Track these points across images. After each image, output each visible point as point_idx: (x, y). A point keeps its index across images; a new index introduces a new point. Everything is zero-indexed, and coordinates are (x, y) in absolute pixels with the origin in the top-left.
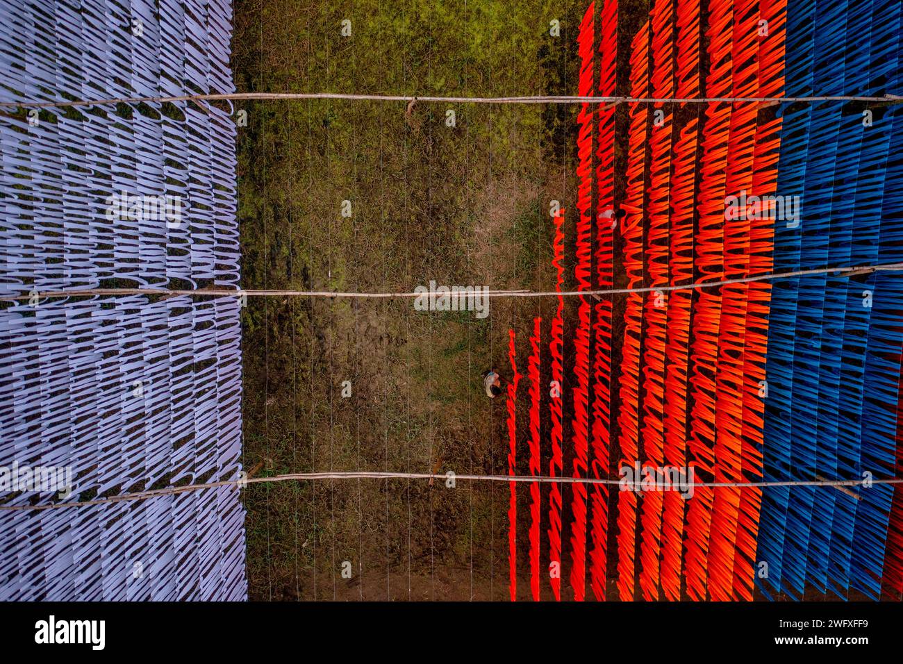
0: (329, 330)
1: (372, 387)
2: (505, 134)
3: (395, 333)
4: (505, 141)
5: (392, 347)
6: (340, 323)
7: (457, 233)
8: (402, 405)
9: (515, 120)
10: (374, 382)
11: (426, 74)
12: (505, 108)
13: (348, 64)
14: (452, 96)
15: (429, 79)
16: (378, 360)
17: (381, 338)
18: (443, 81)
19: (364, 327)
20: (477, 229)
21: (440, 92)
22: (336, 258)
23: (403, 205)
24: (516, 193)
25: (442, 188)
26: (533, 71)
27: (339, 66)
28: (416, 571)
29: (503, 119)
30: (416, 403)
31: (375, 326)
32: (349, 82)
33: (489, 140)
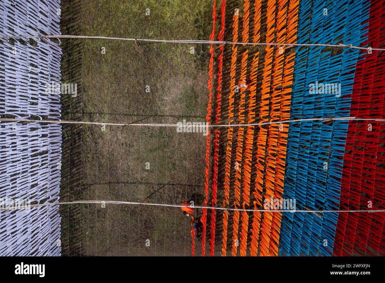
0: (100, 140)
1: (118, 165)
2: (179, 56)
3: (129, 142)
4: (179, 60)
5: (127, 148)
6: (105, 137)
7: (157, 99)
8: (131, 174)
9: (184, 50)
10: (119, 163)
11: (145, 29)
12: (179, 45)
13: (111, 24)
14: (156, 39)
15: (147, 32)
16: (121, 153)
17: (123, 144)
18: (152, 32)
19: (115, 139)
20: (166, 98)
21: (151, 38)
22: (104, 109)
23: (133, 86)
24: (183, 83)
25: (151, 79)
26: (192, 29)
27: (107, 24)
28: (135, 246)
29: (178, 50)
30: (137, 173)
31: (120, 138)
32: (112, 32)
33: (172, 59)
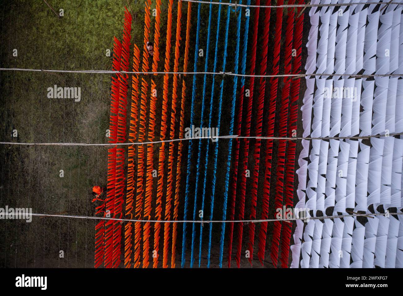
0: (26, 159)
1: (41, 182)
2: (96, 85)
3: (51, 161)
4: (96, 88)
5: (50, 166)
6: (31, 157)
7: (77, 122)
8: (52, 190)
9: (101, 79)
10: (42, 180)
11: (68, 62)
12: (97, 76)
13: (38, 58)
14: (77, 70)
15: (69, 64)
16: (44, 171)
17: (46, 163)
18: (74, 65)
19: (39, 158)
20: (84, 121)
21: (73, 69)
22: (30, 131)
23: (56, 111)
24: (100, 108)
25: (72, 105)
26: (108, 62)
27: (35, 58)
28: (55, 258)
29: (96, 79)
30: (58, 189)
31: (44, 158)
32: (39, 65)
33: (90, 87)
